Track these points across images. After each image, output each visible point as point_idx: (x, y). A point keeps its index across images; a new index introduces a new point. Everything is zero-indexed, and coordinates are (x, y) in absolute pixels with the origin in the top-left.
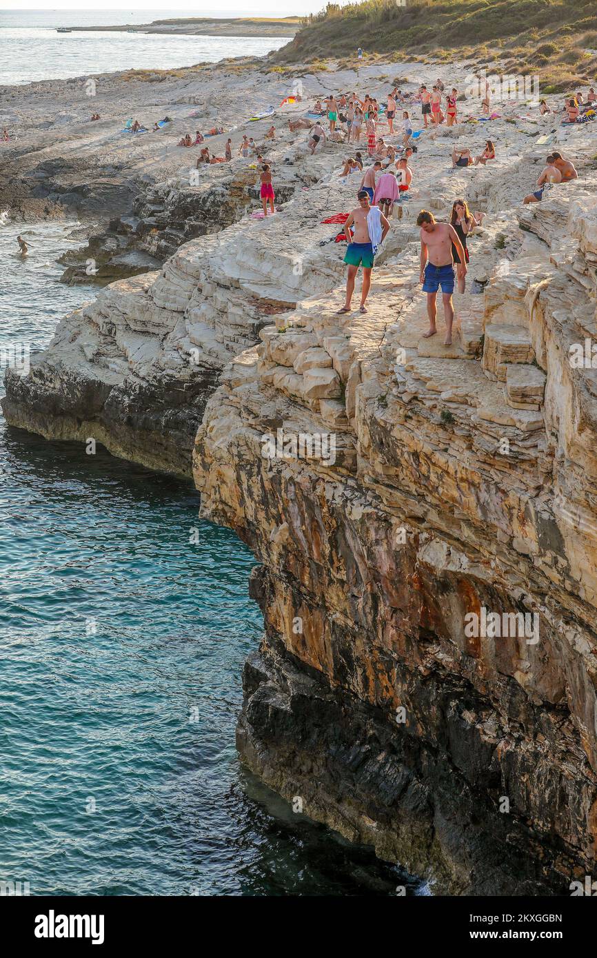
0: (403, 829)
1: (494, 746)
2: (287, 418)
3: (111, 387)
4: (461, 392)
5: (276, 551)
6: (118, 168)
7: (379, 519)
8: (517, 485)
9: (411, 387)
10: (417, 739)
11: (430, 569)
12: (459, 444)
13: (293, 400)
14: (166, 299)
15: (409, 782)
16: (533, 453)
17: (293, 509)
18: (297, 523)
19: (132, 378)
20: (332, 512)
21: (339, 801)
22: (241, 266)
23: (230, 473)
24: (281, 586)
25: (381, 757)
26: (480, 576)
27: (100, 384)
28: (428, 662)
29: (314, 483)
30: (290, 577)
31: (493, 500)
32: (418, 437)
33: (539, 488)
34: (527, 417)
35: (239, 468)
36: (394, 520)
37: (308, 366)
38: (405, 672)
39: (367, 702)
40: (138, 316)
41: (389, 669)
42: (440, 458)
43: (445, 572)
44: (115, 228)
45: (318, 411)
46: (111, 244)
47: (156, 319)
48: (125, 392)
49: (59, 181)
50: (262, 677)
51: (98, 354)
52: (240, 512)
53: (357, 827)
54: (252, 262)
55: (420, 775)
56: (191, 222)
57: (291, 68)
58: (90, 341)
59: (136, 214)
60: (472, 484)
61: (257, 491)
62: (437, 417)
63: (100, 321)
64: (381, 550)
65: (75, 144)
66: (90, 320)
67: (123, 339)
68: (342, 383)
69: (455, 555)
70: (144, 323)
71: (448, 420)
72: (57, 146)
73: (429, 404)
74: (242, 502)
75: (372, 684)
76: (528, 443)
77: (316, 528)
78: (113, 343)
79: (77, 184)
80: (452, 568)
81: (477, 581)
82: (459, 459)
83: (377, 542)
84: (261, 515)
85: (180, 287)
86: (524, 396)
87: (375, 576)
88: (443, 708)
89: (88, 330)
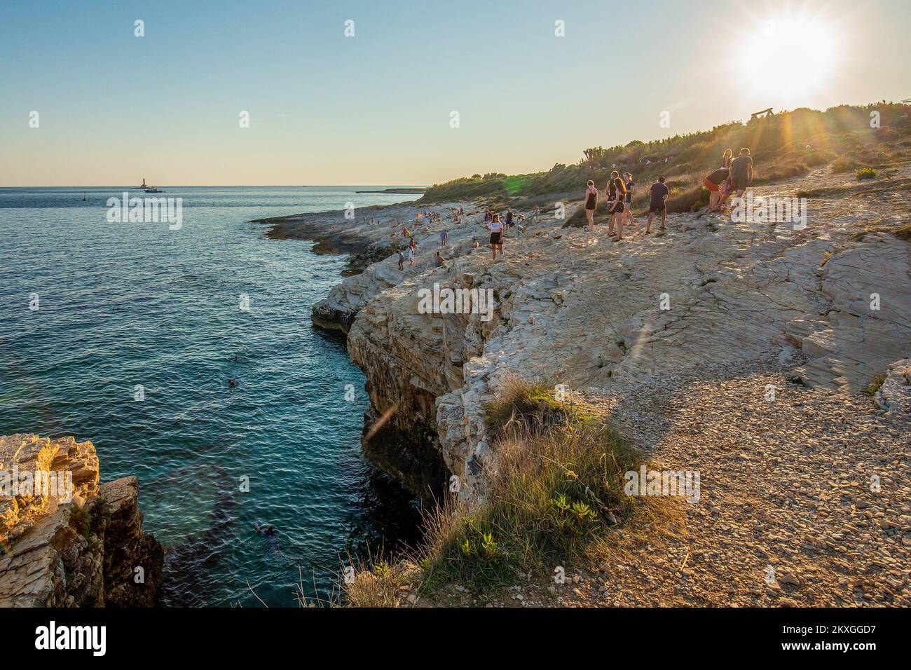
0: (412, 476)
1: (438, 450)
2: (372, 332)
3: (343, 312)
4: (418, 327)
5: (372, 376)
6: (363, 238)
7: (398, 368)
8: (434, 361)
9: (402, 325)
10: (415, 444)
11: (414, 387)
12: (417, 346)
13: (375, 326)
14: (363, 283)
15: (413, 460)
16: (438, 350)
17: (375, 363)
18: (376, 367)
19: (349, 310)
20: (385, 364)
21: (391, 464)
22: (385, 273)
23: (357, 349)
24: (374, 387)
25: (405, 450)
26: (429, 390)
27: (340, 311)
28: (416, 418)
29: (380, 354)
30: (376, 385)
31: (427, 365)
32: (404, 343)
33: (441, 363)
34: (437, 337)
35: (359, 347)
36: (403, 369)
37: (378, 315)
38: (410, 421)
39: (400, 430)
40: (353, 289)
41: (405, 420)
42: (411, 350)
43: (418, 388)
44: (359, 258)
45: (381, 330)
46: (357, 263)
47: (359, 290)
48: (347, 314)
49: (345, 242)
50: (369, 418)
51: (340, 301)
52: (361, 362)
53: (396, 475)
54: (388, 272)
55: (417, 458)
56: (380, 256)
57: (421, 205)
58: (339, 296)
59: (365, 253)
60: (421, 360)
61: (365, 355)
62: (409, 336)
63: (342, 290)
64: (399, 378)
65: (352, 230)
66: (340, 290)
67: (349, 297)
68: (387, 320)
69: (421, 383)
70: (356, 291)
71: (413, 337)
72: (347, 231)
73: (407, 331)
74: (361, 359)
75: (401, 423)
76: (437, 347)
77: (382, 370)
78: (346, 298)
79: (350, 243)
80: (420, 387)
81: (428, 392)
82: (416, 351)
83: (398, 376)
84: (367, 363)
85: (367, 279)
86: (437, 330)
87: (399, 388)
88: (422, 434)
89: (339, 293)
